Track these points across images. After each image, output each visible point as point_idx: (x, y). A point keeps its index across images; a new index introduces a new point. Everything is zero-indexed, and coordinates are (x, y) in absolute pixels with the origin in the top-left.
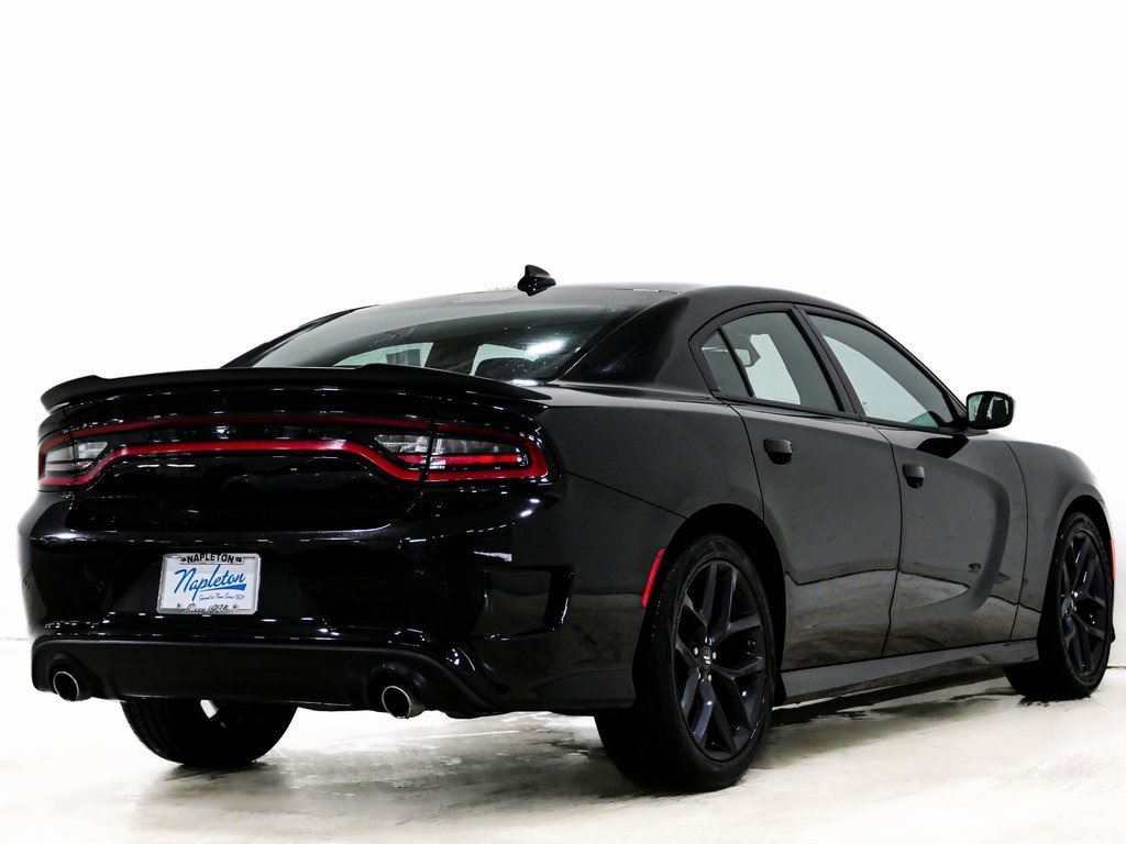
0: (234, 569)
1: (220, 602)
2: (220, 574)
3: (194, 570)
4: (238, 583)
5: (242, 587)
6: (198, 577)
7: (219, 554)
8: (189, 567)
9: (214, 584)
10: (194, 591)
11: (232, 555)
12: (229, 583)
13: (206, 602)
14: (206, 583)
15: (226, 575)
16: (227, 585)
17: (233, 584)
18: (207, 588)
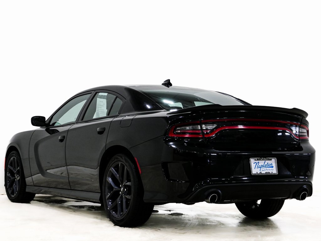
0: (270, 162)
1: (268, 171)
2: (266, 163)
3: (259, 162)
4: (271, 166)
5: (272, 167)
6: (260, 164)
7: (265, 158)
8: (257, 162)
9: (265, 166)
10: (260, 168)
11: (269, 158)
12: (269, 166)
13: (264, 171)
14: (263, 166)
15: (268, 164)
16: (268, 166)
17: (270, 166)
18: (263, 167)
